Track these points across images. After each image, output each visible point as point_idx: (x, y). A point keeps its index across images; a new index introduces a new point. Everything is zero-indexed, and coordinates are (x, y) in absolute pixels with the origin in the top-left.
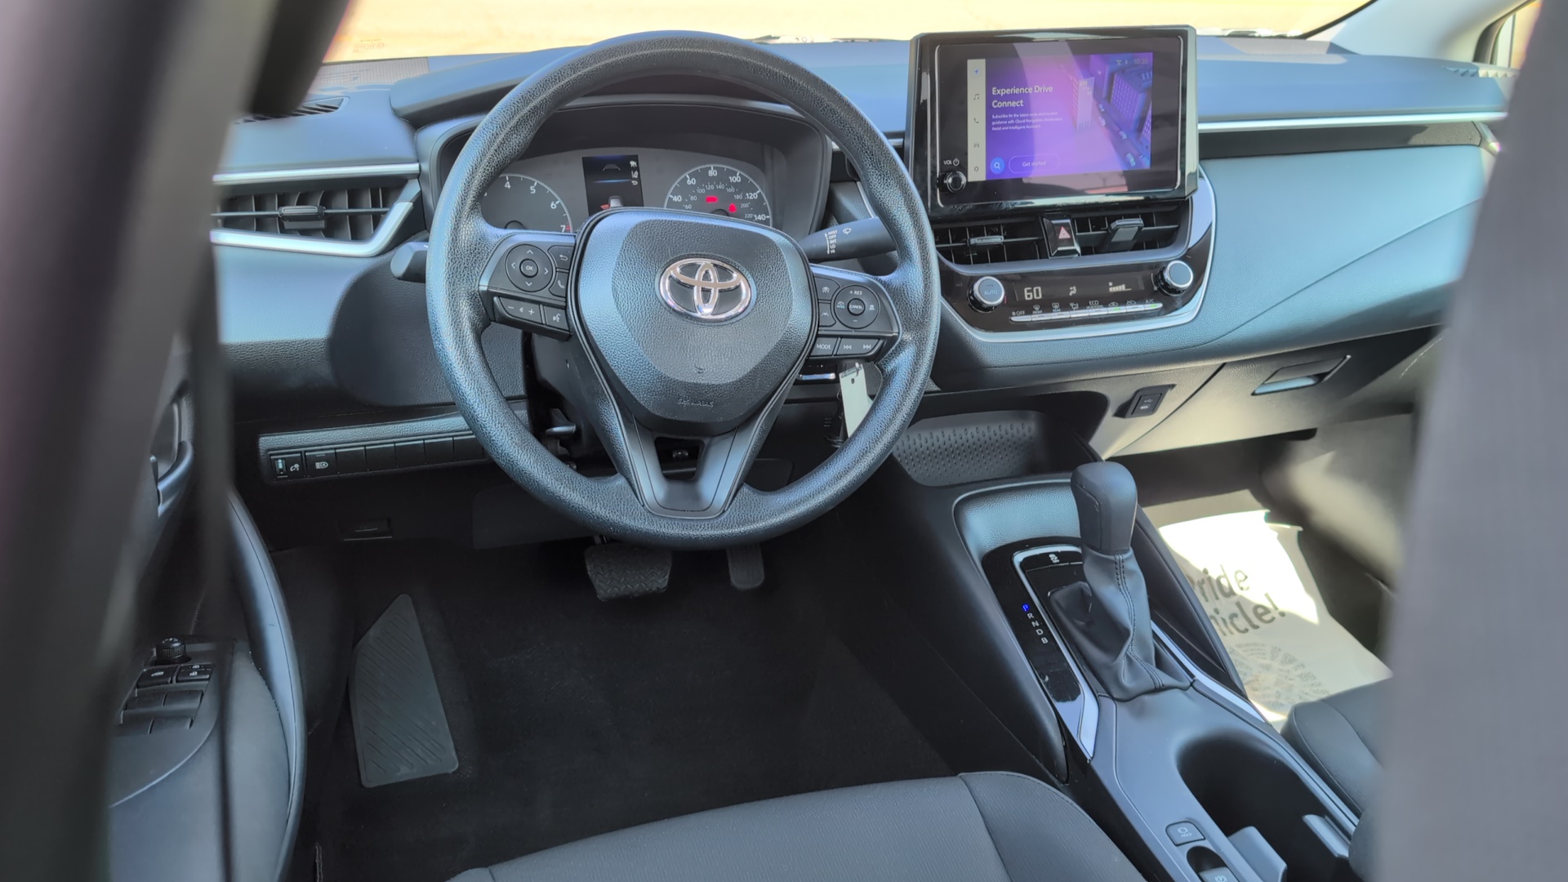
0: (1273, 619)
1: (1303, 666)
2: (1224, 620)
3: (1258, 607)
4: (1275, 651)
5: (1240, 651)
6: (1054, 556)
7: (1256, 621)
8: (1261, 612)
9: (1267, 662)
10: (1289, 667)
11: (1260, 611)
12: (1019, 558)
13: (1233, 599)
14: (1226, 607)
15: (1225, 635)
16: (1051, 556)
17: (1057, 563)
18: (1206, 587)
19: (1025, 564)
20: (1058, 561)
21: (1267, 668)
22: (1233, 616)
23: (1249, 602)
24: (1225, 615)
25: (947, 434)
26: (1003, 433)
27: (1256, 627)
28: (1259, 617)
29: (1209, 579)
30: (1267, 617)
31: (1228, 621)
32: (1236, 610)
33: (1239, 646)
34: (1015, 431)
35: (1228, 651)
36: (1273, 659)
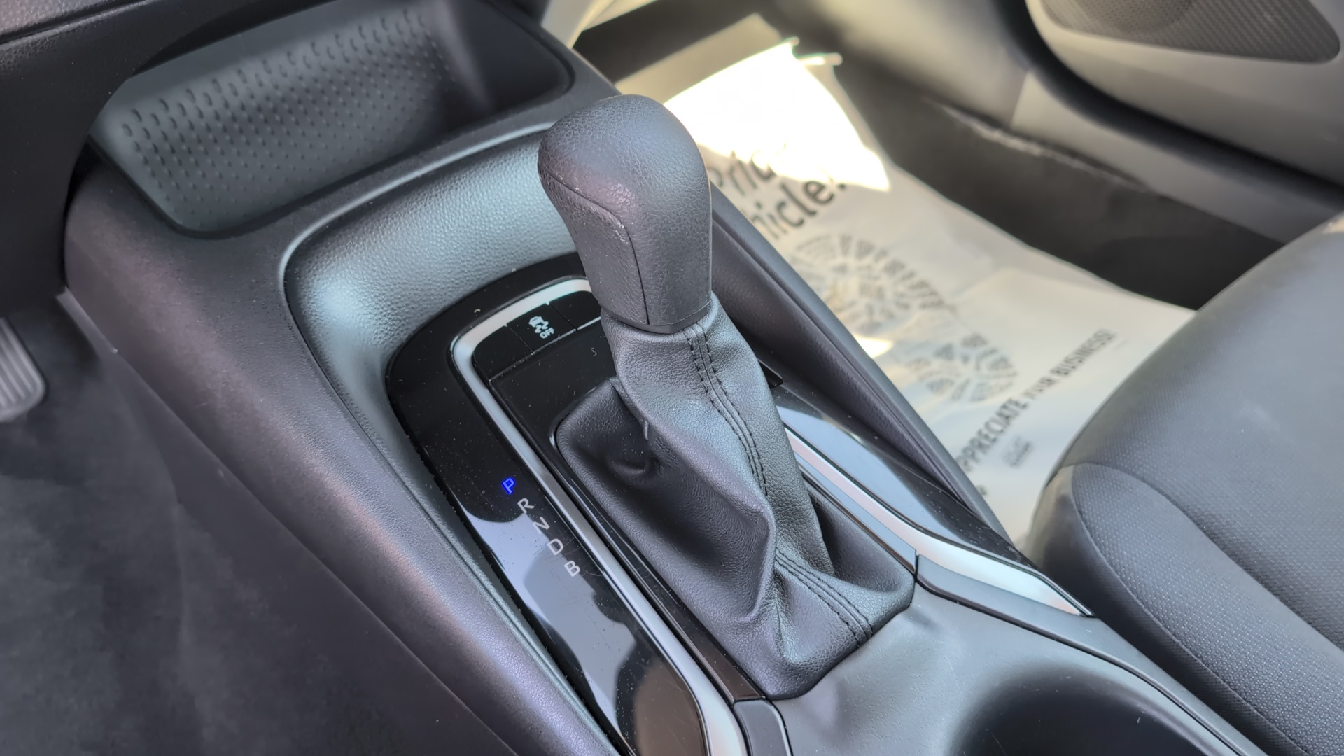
0: (831, 197)
1: (883, 253)
2: (771, 217)
3: (807, 186)
4: (845, 241)
5: (802, 255)
6: (539, 319)
7: (811, 205)
8: (814, 191)
9: (839, 260)
10: (868, 260)
11: (813, 188)
12: (464, 349)
13: (775, 182)
14: (769, 195)
15: (776, 237)
16: (535, 322)
17: (551, 337)
18: (739, 175)
19: (480, 358)
20: (552, 331)
21: (842, 269)
22: (781, 205)
23: (795, 182)
24: (770, 207)
25: (251, 76)
26: (370, 40)
27: (812, 213)
28: (814, 197)
29: (740, 164)
30: (824, 195)
31: (775, 214)
32: (781, 196)
33: (800, 248)
34: (393, 31)
35: (788, 260)
36: (845, 252)
